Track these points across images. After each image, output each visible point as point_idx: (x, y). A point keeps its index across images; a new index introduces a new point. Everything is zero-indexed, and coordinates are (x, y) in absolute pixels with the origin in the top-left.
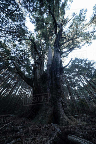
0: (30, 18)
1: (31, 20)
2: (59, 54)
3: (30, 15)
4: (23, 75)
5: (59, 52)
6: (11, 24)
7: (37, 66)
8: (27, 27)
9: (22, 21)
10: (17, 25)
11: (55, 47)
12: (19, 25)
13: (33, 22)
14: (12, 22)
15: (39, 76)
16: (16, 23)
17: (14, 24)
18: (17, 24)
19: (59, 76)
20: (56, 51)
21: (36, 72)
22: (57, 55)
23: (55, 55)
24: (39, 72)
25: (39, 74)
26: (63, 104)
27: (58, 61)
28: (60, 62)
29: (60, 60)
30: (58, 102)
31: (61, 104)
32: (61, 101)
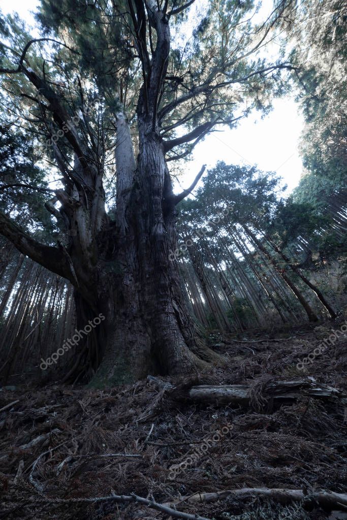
2: (157, 148)
5: (159, 139)
7: (78, 199)
11: (144, 120)
15: (90, 236)
19: (160, 230)
20: (145, 135)
21: (77, 220)
22: (152, 152)
23: (144, 150)
24: (87, 222)
25: (89, 229)
26: (181, 319)
27: (157, 176)
28: (163, 178)
29: (163, 169)
30: (163, 315)
31: (174, 321)
32: (174, 311)
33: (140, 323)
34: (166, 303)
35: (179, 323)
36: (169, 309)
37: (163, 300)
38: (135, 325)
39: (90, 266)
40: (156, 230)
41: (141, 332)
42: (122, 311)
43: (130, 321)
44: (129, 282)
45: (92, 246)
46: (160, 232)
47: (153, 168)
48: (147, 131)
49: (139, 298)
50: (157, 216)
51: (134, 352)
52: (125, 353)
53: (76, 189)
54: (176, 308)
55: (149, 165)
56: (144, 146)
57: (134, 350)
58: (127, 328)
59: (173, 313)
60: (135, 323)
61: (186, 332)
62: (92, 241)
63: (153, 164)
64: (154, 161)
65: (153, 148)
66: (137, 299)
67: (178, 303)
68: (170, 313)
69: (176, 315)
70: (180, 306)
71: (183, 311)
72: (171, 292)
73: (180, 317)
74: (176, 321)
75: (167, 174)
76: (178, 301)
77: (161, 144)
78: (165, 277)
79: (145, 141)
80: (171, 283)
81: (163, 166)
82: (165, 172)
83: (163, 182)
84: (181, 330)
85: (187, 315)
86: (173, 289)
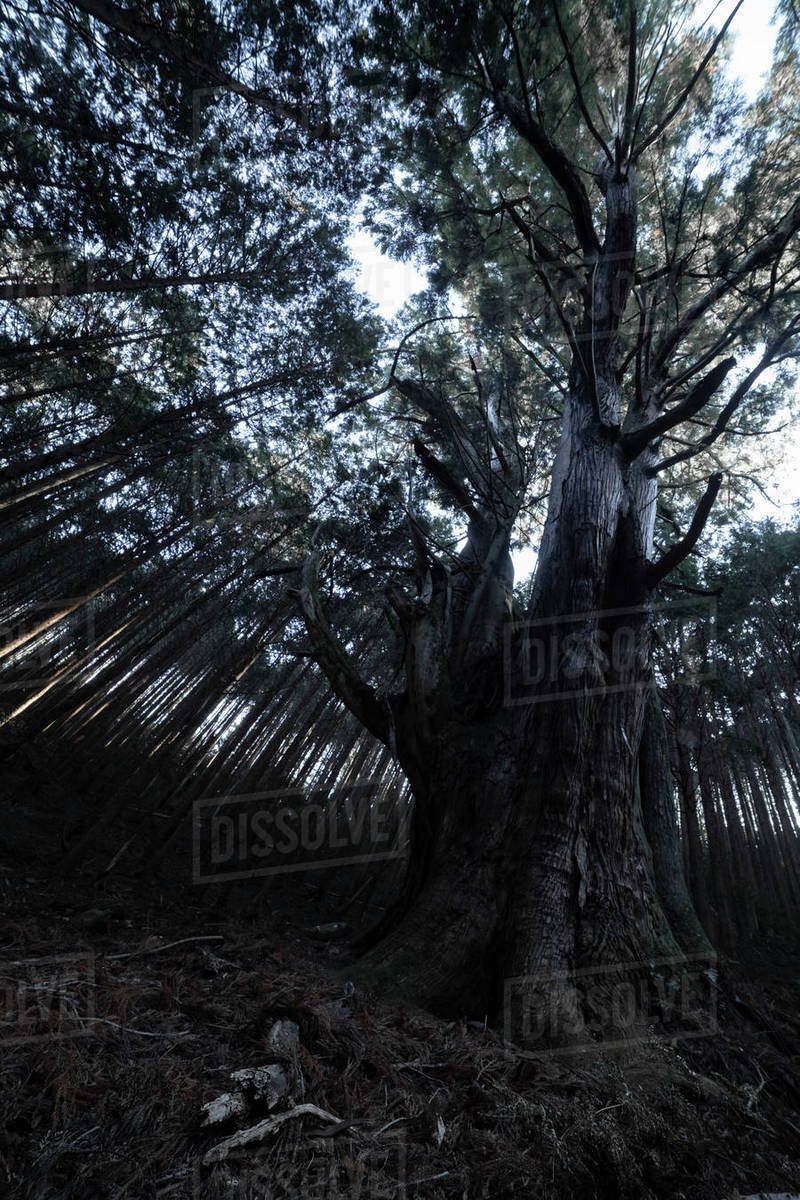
0: (376, 229)
1: (383, 239)
2: (601, 458)
5: (611, 434)
6: (273, 326)
8: (366, 302)
9: (332, 273)
10: (308, 312)
12: (319, 304)
13: (405, 247)
14: (278, 306)
15: (437, 672)
16: (294, 305)
17: (291, 315)
18: (306, 308)
20: (579, 434)
21: (416, 645)
24: (435, 645)
25: (438, 659)
26: (582, 894)
27: (587, 530)
28: (612, 530)
29: (614, 506)
30: (535, 871)
31: (558, 892)
32: (568, 867)
33: (490, 874)
34: (555, 843)
35: (573, 901)
36: (562, 858)
37: (548, 833)
38: (479, 877)
41: (484, 894)
43: (471, 864)
45: (438, 695)
47: (581, 512)
48: (583, 426)
49: (510, 816)
54: (581, 861)
55: (575, 506)
58: (461, 879)
59: (565, 873)
60: (480, 870)
61: (590, 930)
62: (439, 683)
63: (583, 502)
64: (587, 495)
65: (589, 463)
67: (597, 847)
68: (554, 870)
69: (574, 879)
70: (599, 858)
71: (605, 872)
72: (582, 816)
73: (582, 887)
74: (566, 893)
75: (624, 515)
76: (599, 843)
77: (616, 446)
78: (565, 779)
79: (578, 447)
80: (588, 793)
81: (615, 499)
82: (620, 512)
83: (609, 540)
84: (579, 922)
85: (616, 886)
86: (592, 808)
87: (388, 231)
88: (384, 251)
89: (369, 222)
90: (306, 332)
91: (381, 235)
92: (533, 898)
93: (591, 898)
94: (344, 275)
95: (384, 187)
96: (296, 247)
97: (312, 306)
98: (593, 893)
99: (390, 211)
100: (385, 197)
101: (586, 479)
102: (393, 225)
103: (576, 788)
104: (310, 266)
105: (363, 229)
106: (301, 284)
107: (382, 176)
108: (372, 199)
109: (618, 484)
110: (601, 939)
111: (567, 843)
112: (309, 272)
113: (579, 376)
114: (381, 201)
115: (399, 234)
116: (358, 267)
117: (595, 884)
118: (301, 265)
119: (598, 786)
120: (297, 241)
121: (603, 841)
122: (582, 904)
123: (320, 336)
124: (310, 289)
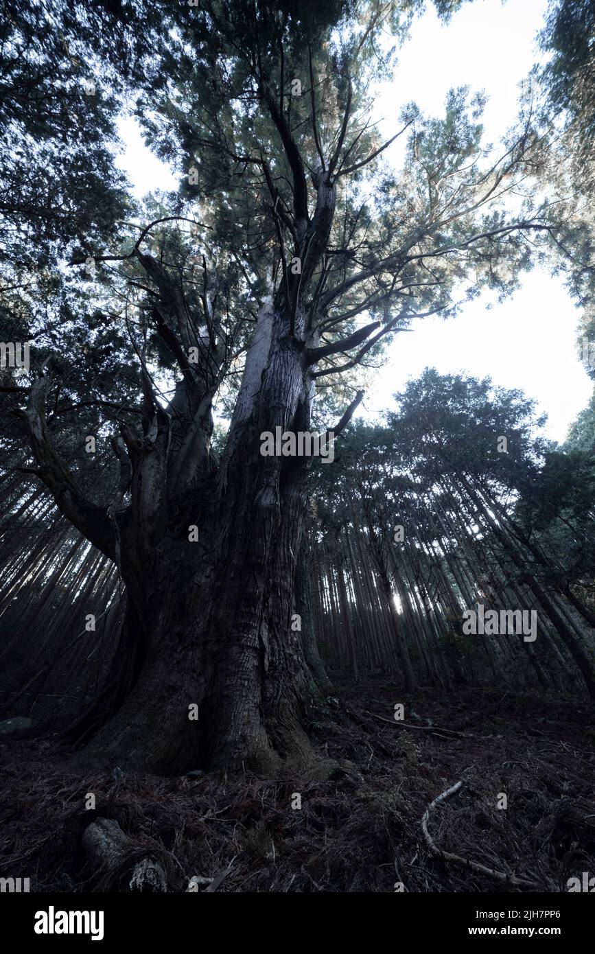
0: (145, 123)
1: (149, 134)
2: (291, 361)
3: (139, 103)
4: (66, 488)
5: (299, 346)
7: (153, 439)
8: (123, 179)
9: (96, 138)
10: (64, 161)
11: (281, 316)
12: (77, 158)
13: (166, 151)
15: (158, 498)
16: (49, 146)
17: (43, 154)
18: (62, 155)
20: (278, 341)
21: (143, 474)
22: (281, 369)
23: (272, 365)
24: (158, 476)
25: (159, 488)
26: (266, 662)
27: (279, 408)
28: (294, 410)
29: (296, 395)
30: (235, 649)
31: (251, 663)
32: (257, 644)
33: (199, 655)
34: (247, 628)
35: (260, 668)
36: (251, 639)
37: (243, 621)
38: (190, 658)
39: (147, 547)
40: (260, 498)
41: (194, 671)
42: (178, 629)
43: (183, 649)
44: (204, 580)
45: (158, 515)
46: (265, 503)
47: (276, 394)
48: (281, 335)
49: (211, 610)
50: (270, 474)
51: (169, 707)
52: (155, 706)
53: (156, 423)
54: (265, 639)
55: (272, 390)
56: (273, 357)
57: (172, 704)
58: (175, 661)
59: (255, 649)
60: (190, 653)
61: (271, 686)
62: (159, 507)
63: (278, 388)
64: (281, 384)
65: (284, 361)
66: (209, 611)
67: (273, 628)
68: (248, 647)
69: (261, 652)
70: (275, 636)
71: (279, 645)
72: (265, 607)
73: (266, 657)
74: (256, 663)
75: (302, 403)
76: (274, 625)
77: (301, 354)
78: (256, 582)
79: (276, 349)
80: (269, 592)
81: (297, 391)
82: (299, 400)
83: (292, 418)
84: (263, 681)
85: (285, 653)
86: (270, 601)
87: (154, 129)
88: (148, 143)
89: (139, 113)
90: (58, 179)
91: (148, 130)
92: (234, 669)
93: (271, 663)
94: (108, 146)
95: (160, 92)
96: (62, 92)
97: (69, 157)
98: (272, 661)
99: (160, 115)
100: (158, 101)
101: (281, 373)
102: (160, 128)
103: (261, 588)
104: (74, 118)
105: (134, 116)
106: (61, 132)
107: (159, 83)
108: (147, 95)
109: (300, 381)
110: (278, 691)
111: (255, 628)
112: (71, 124)
113: (283, 299)
114: (154, 102)
115: (163, 137)
116: (123, 147)
117: (273, 655)
118: (64, 113)
119: (275, 586)
120: (64, 89)
121: (277, 624)
122: (267, 669)
123: (72, 187)
124: (70, 141)
